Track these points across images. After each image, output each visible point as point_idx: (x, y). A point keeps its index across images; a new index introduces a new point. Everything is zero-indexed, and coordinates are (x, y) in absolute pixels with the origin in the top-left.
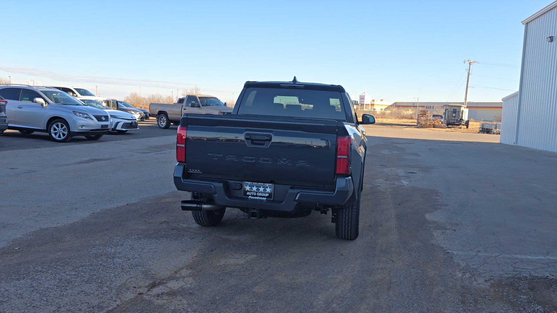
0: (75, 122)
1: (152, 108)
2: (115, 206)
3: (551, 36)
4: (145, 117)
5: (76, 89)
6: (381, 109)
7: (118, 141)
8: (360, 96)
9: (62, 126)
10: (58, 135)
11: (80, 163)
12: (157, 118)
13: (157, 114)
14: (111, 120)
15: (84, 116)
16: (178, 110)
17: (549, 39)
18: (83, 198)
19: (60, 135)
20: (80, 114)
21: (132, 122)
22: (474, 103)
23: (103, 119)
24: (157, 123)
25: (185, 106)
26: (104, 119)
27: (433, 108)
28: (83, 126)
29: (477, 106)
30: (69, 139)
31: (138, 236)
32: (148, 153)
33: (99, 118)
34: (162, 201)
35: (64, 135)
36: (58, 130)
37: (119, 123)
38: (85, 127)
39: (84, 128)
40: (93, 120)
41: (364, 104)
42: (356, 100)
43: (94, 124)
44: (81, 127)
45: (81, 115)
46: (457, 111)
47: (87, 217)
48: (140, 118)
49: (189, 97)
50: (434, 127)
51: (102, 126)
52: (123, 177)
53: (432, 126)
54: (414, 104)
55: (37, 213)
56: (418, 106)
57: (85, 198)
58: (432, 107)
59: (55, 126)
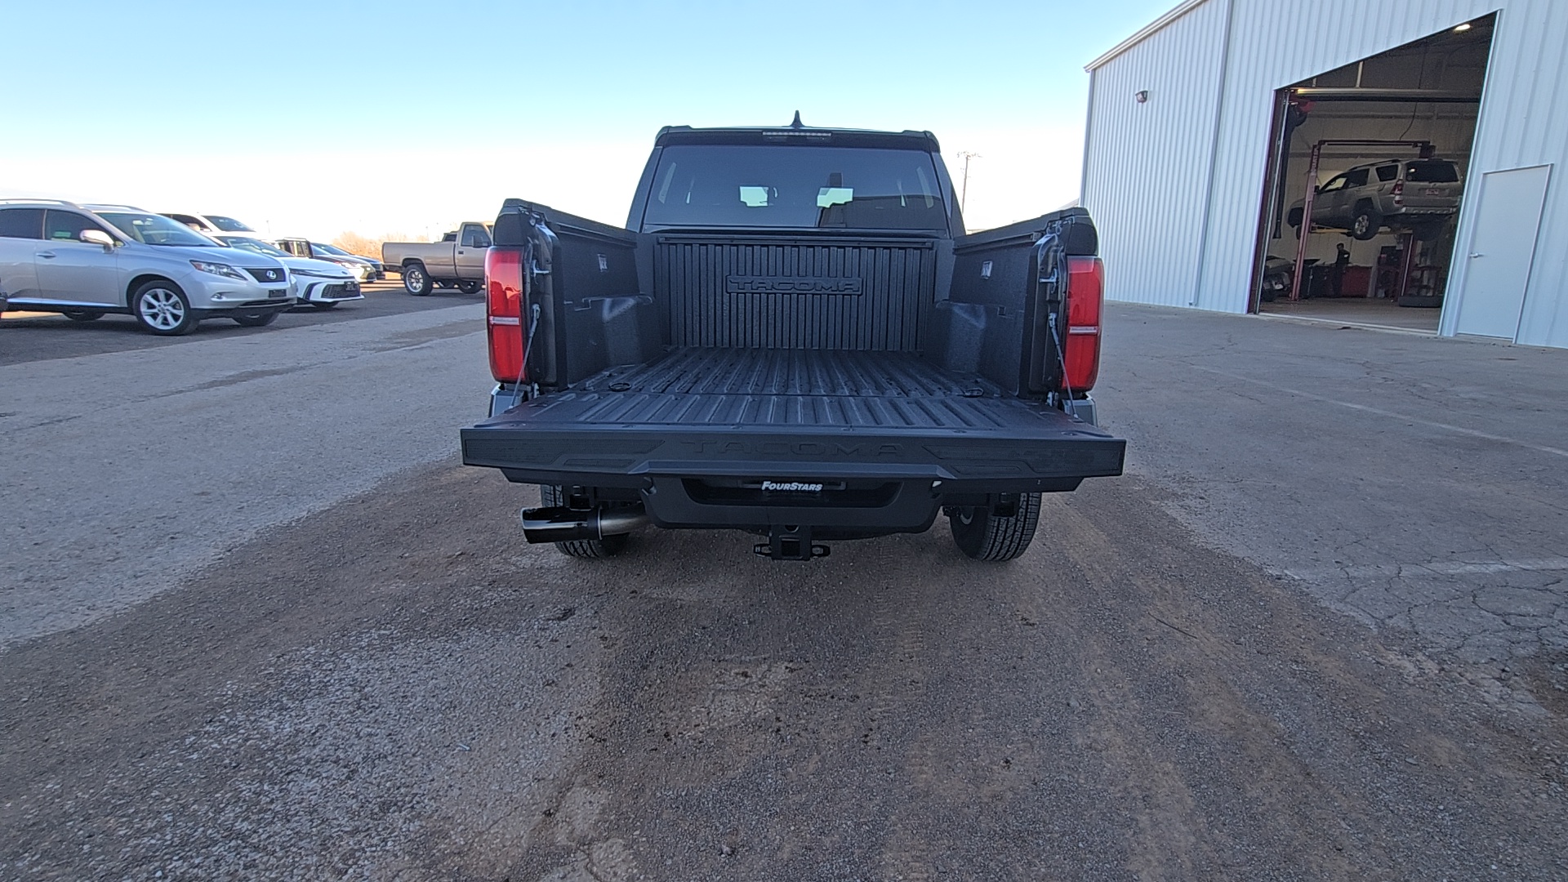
0: (198, 285)
1: (390, 253)
2: (305, 513)
3: (1142, 90)
4: (376, 274)
5: (208, 218)
7: (318, 327)
9: (168, 297)
10: (160, 319)
11: (212, 384)
12: (402, 274)
13: (400, 265)
14: (293, 279)
15: (221, 270)
16: (445, 255)
17: (1140, 96)
18: (203, 493)
19: (165, 319)
20: (209, 266)
21: (345, 282)
23: (272, 275)
24: (404, 286)
25: (460, 244)
26: (275, 276)
28: (221, 294)
30: (191, 326)
31: (382, 632)
32: (389, 349)
33: (260, 275)
34: (443, 480)
35: (176, 318)
36: (158, 308)
37: (315, 287)
38: (227, 297)
39: (224, 299)
40: (245, 279)
43: (249, 288)
44: (219, 298)
45: (212, 268)
47: (206, 566)
48: (366, 276)
49: (467, 228)
51: (271, 292)
52: (328, 417)
55: (21, 574)
57: (209, 494)
59: (148, 297)
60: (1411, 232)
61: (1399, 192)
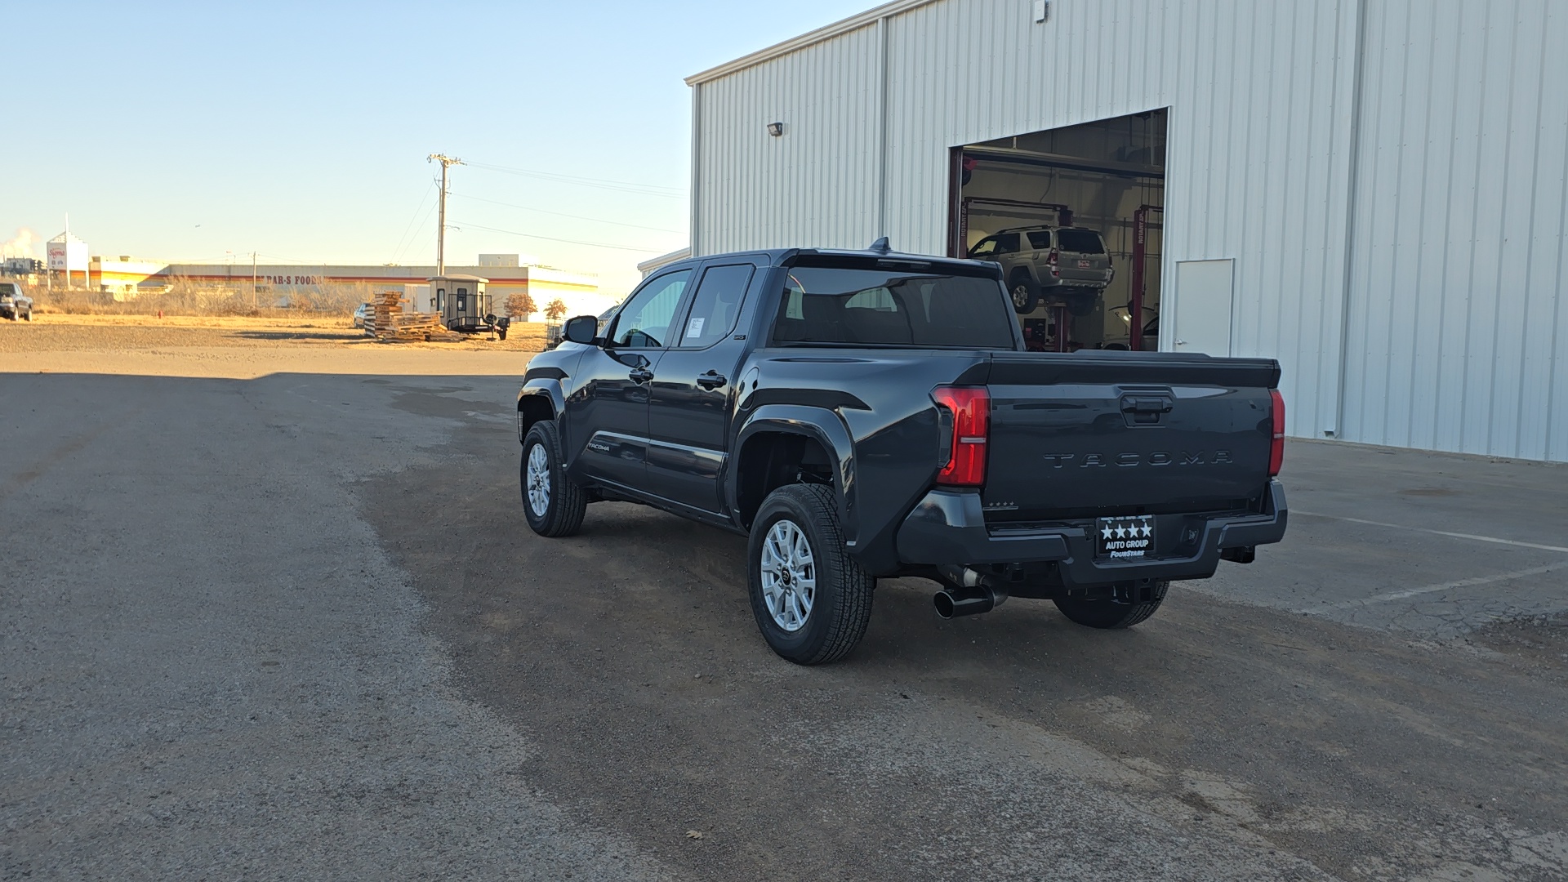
3: (773, 122)
6: (127, 286)
8: (48, 244)
17: (774, 129)
22: (400, 267)
27: (289, 282)
29: (408, 276)
41: (65, 271)
42: (36, 259)
46: (468, 293)
50: (428, 339)
53: (424, 338)
54: (229, 272)
56: (257, 277)
58: (285, 278)
60: (1063, 305)
61: (1054, 262)
